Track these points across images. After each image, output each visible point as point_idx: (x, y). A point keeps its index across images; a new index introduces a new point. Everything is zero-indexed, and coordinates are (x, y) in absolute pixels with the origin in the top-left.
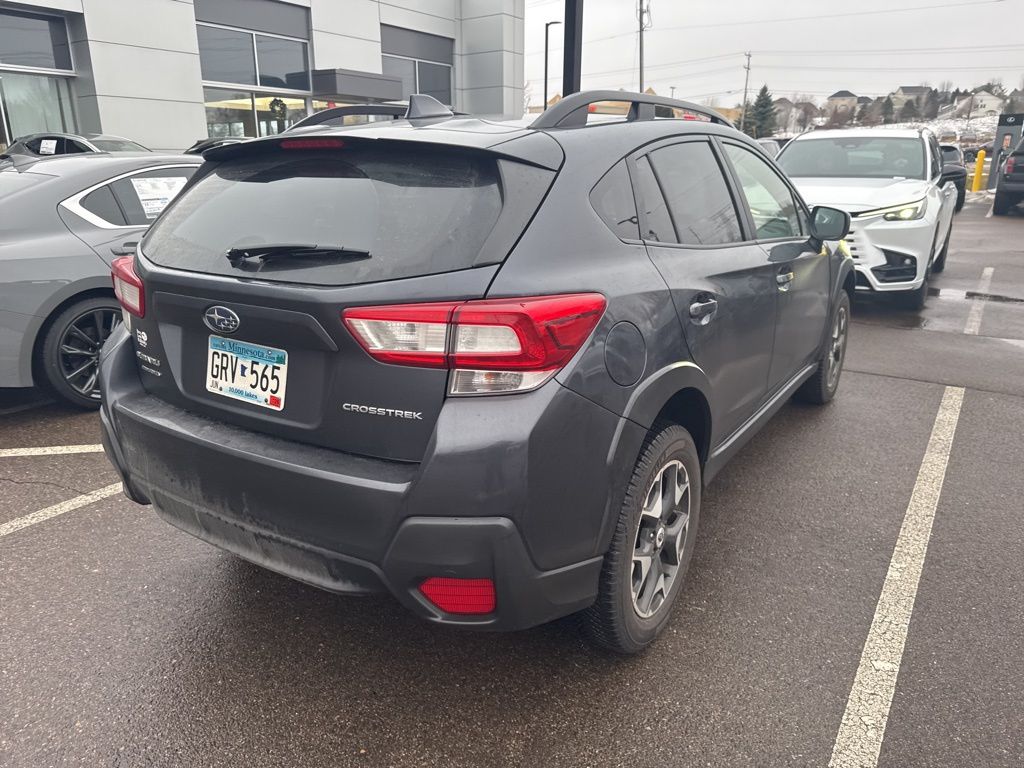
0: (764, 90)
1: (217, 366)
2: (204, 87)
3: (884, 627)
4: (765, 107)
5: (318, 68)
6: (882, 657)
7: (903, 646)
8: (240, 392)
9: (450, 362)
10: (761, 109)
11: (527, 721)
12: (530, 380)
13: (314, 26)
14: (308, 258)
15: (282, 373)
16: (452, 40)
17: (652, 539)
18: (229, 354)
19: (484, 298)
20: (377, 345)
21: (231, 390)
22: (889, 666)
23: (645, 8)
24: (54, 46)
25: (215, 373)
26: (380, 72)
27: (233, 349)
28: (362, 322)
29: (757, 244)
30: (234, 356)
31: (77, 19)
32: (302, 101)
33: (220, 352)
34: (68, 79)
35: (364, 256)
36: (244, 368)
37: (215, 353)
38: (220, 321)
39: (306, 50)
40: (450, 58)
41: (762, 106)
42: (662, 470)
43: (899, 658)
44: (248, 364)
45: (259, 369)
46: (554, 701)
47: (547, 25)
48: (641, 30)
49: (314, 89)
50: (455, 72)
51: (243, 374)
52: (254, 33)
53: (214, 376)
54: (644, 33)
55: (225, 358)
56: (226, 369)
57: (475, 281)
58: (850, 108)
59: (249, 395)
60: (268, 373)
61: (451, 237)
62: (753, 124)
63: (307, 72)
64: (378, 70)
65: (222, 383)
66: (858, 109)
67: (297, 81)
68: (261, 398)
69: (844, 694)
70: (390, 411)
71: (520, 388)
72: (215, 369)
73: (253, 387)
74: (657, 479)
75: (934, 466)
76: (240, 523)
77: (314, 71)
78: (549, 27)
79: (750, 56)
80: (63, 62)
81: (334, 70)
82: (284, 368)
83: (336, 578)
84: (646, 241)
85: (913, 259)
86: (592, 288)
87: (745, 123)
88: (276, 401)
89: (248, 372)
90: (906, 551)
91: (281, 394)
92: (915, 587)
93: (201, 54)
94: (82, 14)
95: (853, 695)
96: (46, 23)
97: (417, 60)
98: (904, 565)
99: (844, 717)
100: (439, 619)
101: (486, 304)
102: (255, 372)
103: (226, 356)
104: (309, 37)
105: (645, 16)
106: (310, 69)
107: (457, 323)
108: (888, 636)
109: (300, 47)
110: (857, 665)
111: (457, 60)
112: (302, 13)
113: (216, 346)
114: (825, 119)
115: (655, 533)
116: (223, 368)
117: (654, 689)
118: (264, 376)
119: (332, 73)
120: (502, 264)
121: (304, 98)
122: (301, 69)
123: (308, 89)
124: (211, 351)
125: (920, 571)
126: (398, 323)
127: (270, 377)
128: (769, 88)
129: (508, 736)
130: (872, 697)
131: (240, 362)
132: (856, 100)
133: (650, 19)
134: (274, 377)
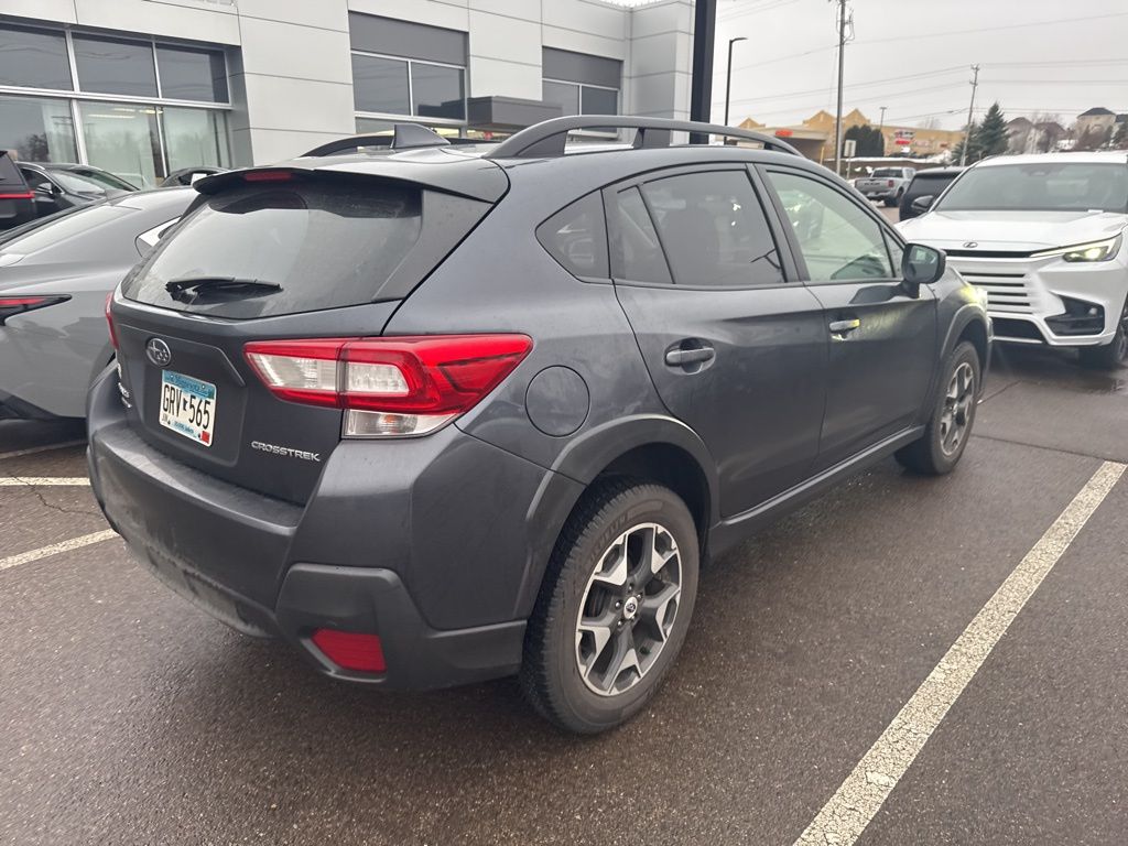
0: (995, 108)
1: (167, 399)
2: (356, 118)
3: (899, 735)
4: (994, 129)
5: (474, 96)
6: (880, 770)
7: (912, 759)
8: (181, 426)
9: (344, 401)
10: (989, 131)
11: (452, 795)
12: (424, 424)
13: (472, 51)
14: (230, 291)
15: (211, 409)
16: (621, 62)
17: (617, 608)
18: (176, 387)
19: (381, 335)
20: (278, 382)
21: (176, 424)
22: (885, 780)
23: (846, 18)
24: (214, 80)
25: (166, 407)
26: (540, 99)
27: (179, 382)
28: (262, 357)
29: (805, 286)
30: (179, 389)
31: (234, 52)
32: (457, 131)
33: (170, 385)
34: (225, 112)
35: (275, 289)
36: (185, 402)
37: (167, 386)
38: (157, 353)
39: (463, 78)
40: (617, 82)
41: (990, 128)
42: (628, 533)
43: (901, 772)
44: (188, 399)
45: (195, 402)
46: (489, 777)
47: (731, 42)
48: (842, 43)
49: (469, 119)
50: (622, 97)
51: (185, 408)
52: (410, 61)
53: (166, 410)
54: (845, 47)
55: (173, 392)
56: (173, 402)
57: (374, 317)
58: (1106, 129)
59: (188, 430)
60: (202, 408)
61: (358, 271)
62: (980, 148)
63: (463, 99)
64: (538, 96)
65: (171, 417)
66: (1116, 129)
67: (451, 110)
68: (195, 433)
69: (817, 806)
70: (291, 451)
71: (415, 432)
72: (166, 402)
73: (191, 421)
74: (619, 541)
75: (1047, 552)
76: (174, 559)
77: (470, 99)
78: (734, 44)
79: (977, 69)
80: (220, 95)
81: (490, 98)
82: (213, 402)
83: (246, 621)
84: (616, 280)
85: (1100, 309)
86: (515, 329)
87: (969, 148)
88: (205, 436)
89: (188, 405)
90: (964, 650)
91: (210, 430)
92: (957, 693)
93: (354, 84)
94: (239, 47)
95: (827, 809)
96: (207, 57)
97: (581, 85)
98: (954, 667)
99: (806, 831)
100: (332, 673)
101: (383, 341)
102: (193, 406)
103: (174, 389)
104: (466, 64)
105: (847, 27)
106: (466, 97)
107: (345, 361)
108: (899, 746)
109: (457, 74)
110: (847, 774)
111: (626, 84)
112: (461, 37)
113: (167, 379)
114: (1072, 141)
115: (622, 603)
116: (170, 400)
117: (602, 777)
118: (199, 411)
119: (488, 100)
120: (404, 300)
121: (459, 128)
122: (457, 97)
123: (462, 118)
124: (164, 384)
125: (972, 674)
126: (307, 360)
127: (203, 412)
128: (1000, 107)
129: (424, 807)
130: (849, 812)
131: (183, 396)
132: (1114, 119)
133: (852, 29)
134: (206, 412)
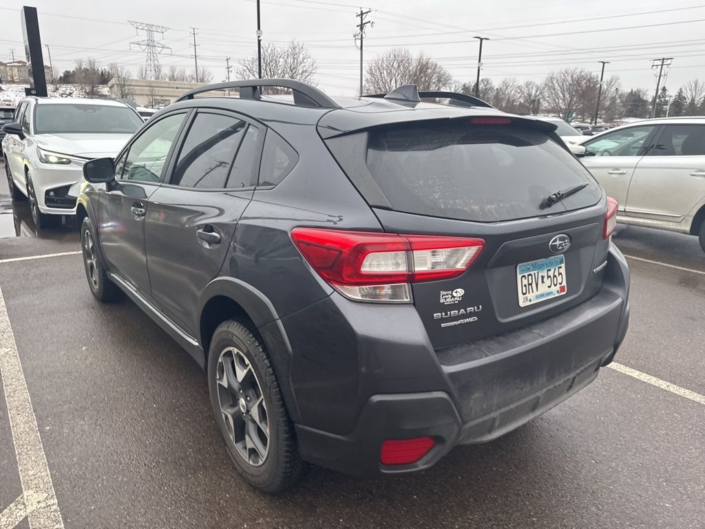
1: (525, 286)
8: (542, 295)
15: (563, 271)
18: (532, 273)
21: (537, 297)
25: (524, 292)
27: (535, 267)
30: (536, 272)
33: (526, 274)
36: (543, 277)
37: (522, 277)
38: (560, 245)
44: (545, 274)
45: (551, 273)
51: (543, 282)
53: (523, 294)
55: (530, 277)
56: (531, 284)
59: (549, 294)
60: (557, 274)
65: (529, 296)
72: (524, 288)
73: (549, 287)
82: (563, 265)
88: (562, 289)
89: (545, 279)
91: (564, 284)
102: (550, 276)
103: (531, 275)
113: (522, 272)
116: (529, 284)
118: (555, 276)
124: (519, 277)
127: (557, 276)
131: (540, 275)
134: (560, 274)
